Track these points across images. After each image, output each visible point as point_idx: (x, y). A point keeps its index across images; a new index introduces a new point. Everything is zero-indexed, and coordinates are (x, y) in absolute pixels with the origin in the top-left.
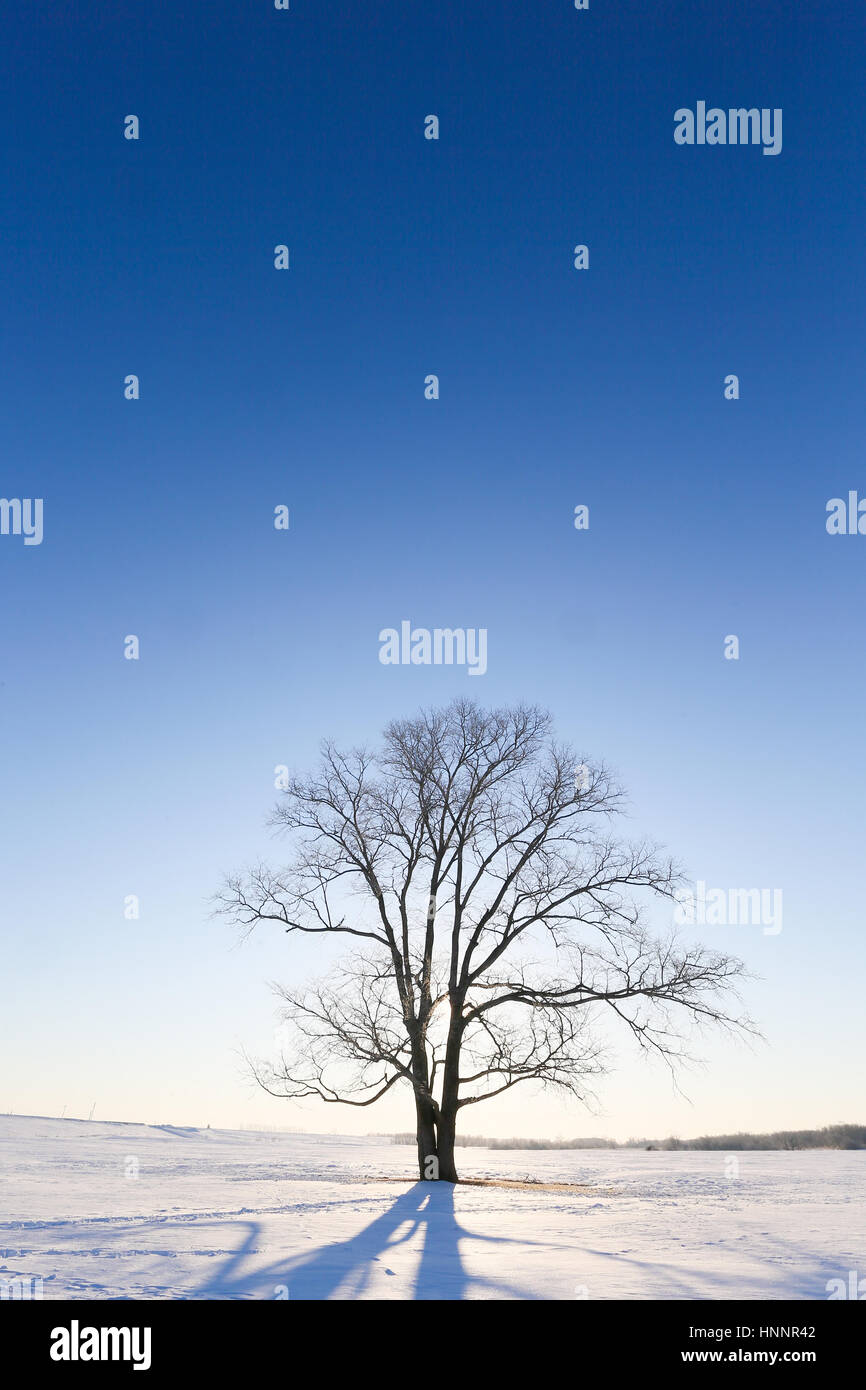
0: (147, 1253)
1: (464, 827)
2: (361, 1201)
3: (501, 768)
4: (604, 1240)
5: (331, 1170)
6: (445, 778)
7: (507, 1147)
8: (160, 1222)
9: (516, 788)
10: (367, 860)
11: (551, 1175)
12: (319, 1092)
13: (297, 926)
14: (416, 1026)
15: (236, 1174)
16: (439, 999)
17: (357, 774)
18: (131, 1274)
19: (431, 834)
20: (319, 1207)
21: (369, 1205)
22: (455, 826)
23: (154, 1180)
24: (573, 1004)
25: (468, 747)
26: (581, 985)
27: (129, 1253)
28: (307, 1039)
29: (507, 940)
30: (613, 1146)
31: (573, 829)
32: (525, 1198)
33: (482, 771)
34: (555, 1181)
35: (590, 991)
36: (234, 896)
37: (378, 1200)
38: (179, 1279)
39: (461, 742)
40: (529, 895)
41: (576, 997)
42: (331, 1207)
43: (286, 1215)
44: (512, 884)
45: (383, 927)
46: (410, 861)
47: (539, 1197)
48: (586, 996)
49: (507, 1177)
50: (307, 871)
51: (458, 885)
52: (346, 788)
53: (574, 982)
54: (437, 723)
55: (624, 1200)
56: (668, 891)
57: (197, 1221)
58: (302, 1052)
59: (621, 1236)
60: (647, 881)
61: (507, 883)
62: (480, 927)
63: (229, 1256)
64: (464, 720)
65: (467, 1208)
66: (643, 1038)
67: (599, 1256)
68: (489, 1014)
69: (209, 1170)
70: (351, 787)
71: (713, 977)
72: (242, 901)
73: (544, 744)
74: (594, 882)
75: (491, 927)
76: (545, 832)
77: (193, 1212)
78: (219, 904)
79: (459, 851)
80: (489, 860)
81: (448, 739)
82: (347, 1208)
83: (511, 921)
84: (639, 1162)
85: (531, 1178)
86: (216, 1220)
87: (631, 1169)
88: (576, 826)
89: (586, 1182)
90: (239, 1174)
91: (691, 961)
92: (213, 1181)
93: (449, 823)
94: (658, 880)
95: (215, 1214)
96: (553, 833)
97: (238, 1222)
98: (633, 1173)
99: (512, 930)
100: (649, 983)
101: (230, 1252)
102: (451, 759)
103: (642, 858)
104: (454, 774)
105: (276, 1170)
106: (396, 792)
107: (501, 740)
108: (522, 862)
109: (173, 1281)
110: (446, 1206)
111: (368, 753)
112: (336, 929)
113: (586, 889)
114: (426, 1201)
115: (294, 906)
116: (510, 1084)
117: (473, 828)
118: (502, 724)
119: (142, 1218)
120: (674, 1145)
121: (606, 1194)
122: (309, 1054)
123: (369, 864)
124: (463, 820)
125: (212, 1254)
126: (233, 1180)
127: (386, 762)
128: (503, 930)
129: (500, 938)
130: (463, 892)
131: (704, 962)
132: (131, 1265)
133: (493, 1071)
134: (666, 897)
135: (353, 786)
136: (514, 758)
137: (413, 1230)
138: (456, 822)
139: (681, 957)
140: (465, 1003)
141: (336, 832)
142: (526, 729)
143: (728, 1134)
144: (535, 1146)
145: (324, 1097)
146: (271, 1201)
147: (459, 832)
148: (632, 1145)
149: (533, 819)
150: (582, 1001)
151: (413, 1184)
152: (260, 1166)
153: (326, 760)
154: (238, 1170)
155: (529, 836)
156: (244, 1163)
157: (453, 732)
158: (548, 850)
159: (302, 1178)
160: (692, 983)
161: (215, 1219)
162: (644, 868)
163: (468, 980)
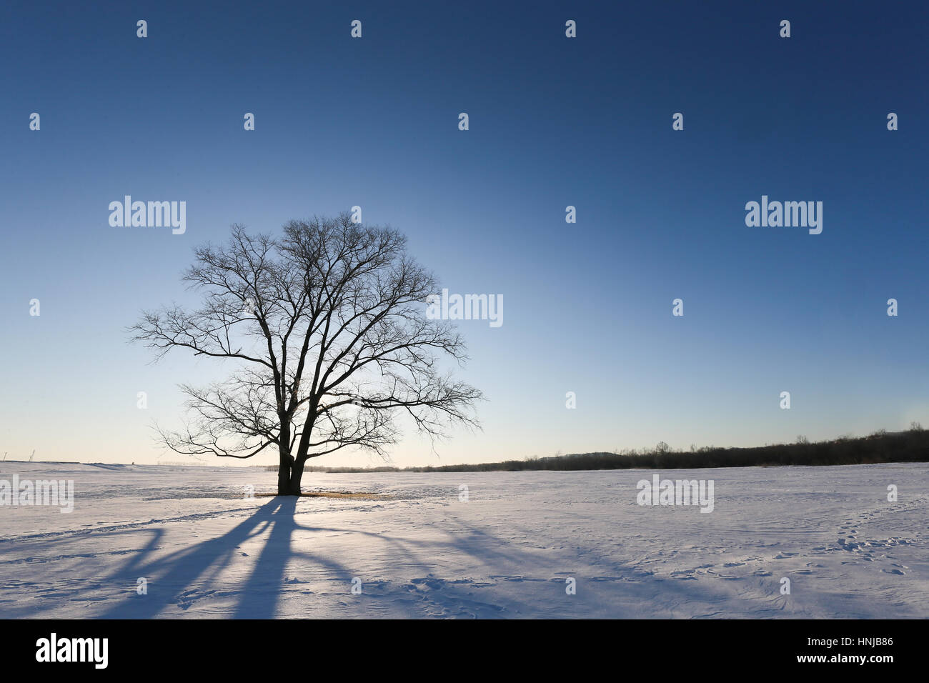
0: (72, 556)
1: (334, 301)
2: (237, 510)
3: (366, 266)
4: (375, 526)
5: (220, 489)
6: (326, 268)
7: (337, 471)
8: (87, 534)
9: (374, 281)
10: (262, 313)
11: (358, 488)
12: (214, 451)
13: (203, 352)
14: (285, 417)
15: (151, 495)
16: (302, 401)
17: (260, 253)
18: (58, 572)
19: (311, 302)
20: (207, 515)
21: (241, 512)
22: (329, 299)
23: (86, 502)
24: (386, 407)
25: (346, 248)
26: (392, 397)
27: (58, 558)
28: (206, 421)
29: (352, 370)
30: (397, 470)
31: (406, 310)
32: (338, 503)
33: (354, 266)
34: (359, 491)
35: (397, 401)
36: (152, 327)
37: (248, 509)
38: (96, 572)
39: (342, 244)
40: (371, 345)
41: (387, 403)
42: (216, 515)
43: (183, 523)
44: (362, 337)
45: (269, 356)
46: (293, 318)
47: (348, 502)
48: (393, 403)
49: (332, 490)
50: (214, 315)
51: (325, 336)
52: (251, 262)
53: (388, 395)
54: (327, 228)
55: (393, 502)
56: (453, 351)
57: (117, 530)
58: (203, 428)
59: (385, 523)
60: (442, 345)
61: (358, 337)
62: (336, 361)
63: (136, 553)
64: (346, 229)
65: (303, 511)
66: (421, 425)
67: (370, 536)
68: (334, 410)
69: (130, 493)
70: (255, 262)
71: (464, 398)
72: (159, 331)
73: (398, 256)
74: (412, 342)
75: (343, 361)
76: (388, 310)
77: (114, 525)
78: (139, 332)
79: (329, 315)
80: (348, 323)
81: (332, 240)
82: (226, 516)
83: (357, 358)
84: (408, 480)
85: (346, 491)
86: (132, 529)
87: (402, 483)
88: (408, 308)
89: (376, 491)
90: (153, 495)
91: (455, 389)
92: (132, 501)
93: (324, 297)
94: (449, 345)
95: (131, 525)
96: (394, 310)
97: (147, 530)
98: (403, 486)
99: (356, 364)
100: (431, 398)
101: (138, 550)
102: (333, 255)
103: (442, 332)
104: (333, 265)
105: (181, 491)
106: (288, 271)
107: (370, 248)
108: (370, 326)
109: (91, 574)
110: (291, 510)
111: (271, 239)
112: (234, 356)
113: (406, 346)
114: (278, 508)
115: (202, 338)
116: (340, 447)
117: (341, 300)
118: (372, 238)
119: (72, 532)
120: (429, 470)
121: (385, 498)
122: (208, 429)
123: (263, 316)
124: (335, 295)
125: (124, 553)
126: (149, 499)
127: (284, 248)
128: (351, 363)
129: (348, 368)
130: (328, 340)
131: (462, 390)
132: (59, 567)
133: (331, 441)
134: (450, 355)
135: (256, 261)
136: (376, 261)
137: (265, 528)
138: (330, 296)
139: (450, 387)
140: (319, 404)
141: (240, 291)
142: (388, 243)
143: (457, 464)
144: (353, 471)
145: (216, 454)
146: (173, 513)
147: (330, 304)
148: (407, 470)
149: (381, 302)
150: (390, 406)
151: (272, 498)
152: (170, 489)
153: (236, 240)
154: (152, 492)
155: (377, 312)
156: (158, 487)
157: (337, 237)
158: (388, 321)
159: (199, 496)
160: (453, 400)
161: (130, 529)
162: (441, 337)
163: (323, 391)
